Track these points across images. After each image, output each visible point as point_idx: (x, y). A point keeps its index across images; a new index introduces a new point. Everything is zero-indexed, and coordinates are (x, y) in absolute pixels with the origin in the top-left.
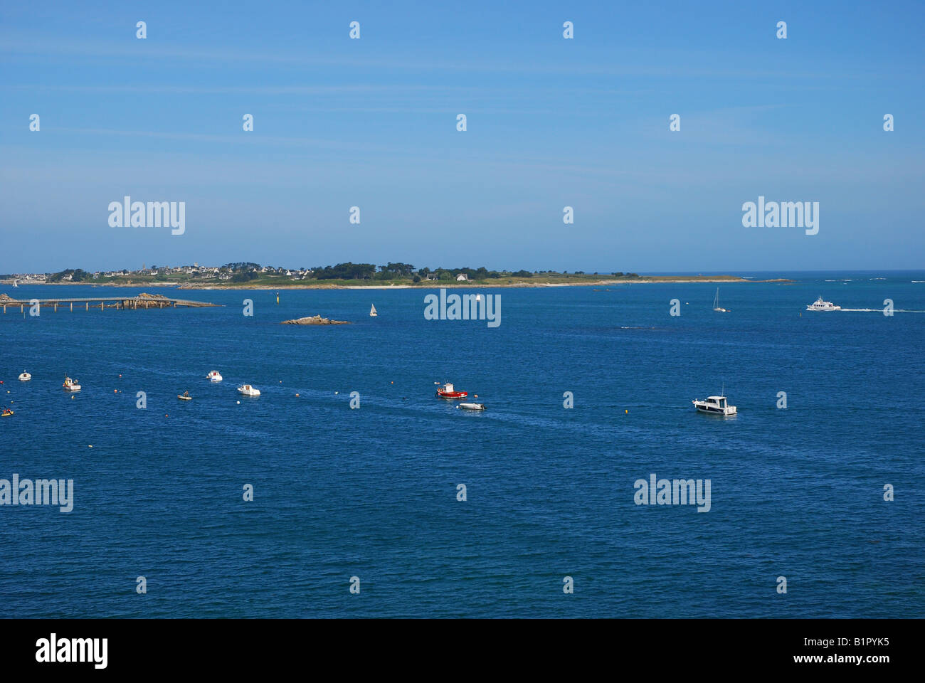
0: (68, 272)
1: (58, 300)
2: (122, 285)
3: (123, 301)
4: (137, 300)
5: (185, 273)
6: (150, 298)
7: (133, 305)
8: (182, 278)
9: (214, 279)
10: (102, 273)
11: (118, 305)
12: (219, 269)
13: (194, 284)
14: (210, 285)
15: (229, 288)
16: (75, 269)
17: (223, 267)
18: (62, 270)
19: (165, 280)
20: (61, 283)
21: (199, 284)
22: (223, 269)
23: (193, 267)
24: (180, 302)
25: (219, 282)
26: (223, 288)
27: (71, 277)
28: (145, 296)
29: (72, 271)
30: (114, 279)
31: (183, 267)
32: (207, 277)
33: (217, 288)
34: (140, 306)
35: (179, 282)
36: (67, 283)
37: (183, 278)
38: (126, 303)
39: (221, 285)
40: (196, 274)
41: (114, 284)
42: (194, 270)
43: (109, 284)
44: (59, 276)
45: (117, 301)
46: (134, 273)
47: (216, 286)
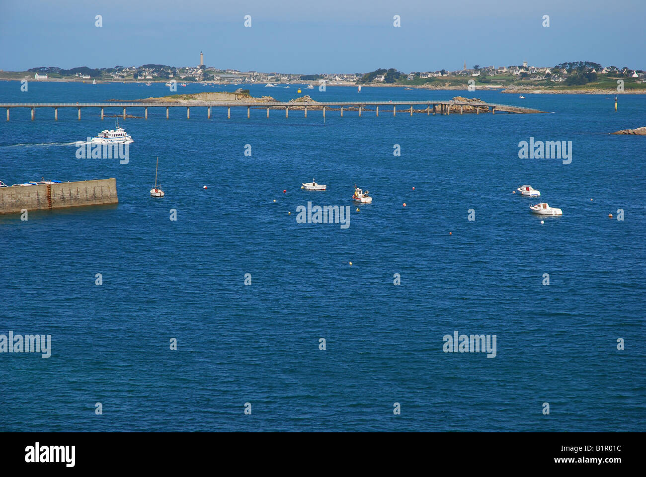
0: (380, 72)
1: (363, 103)
2: (438, 88)
3: (434, 105)
4: (451, 105)
5: (511, 75)
6: (465, 102)
7: (446, 111)
8: (508, 80)
9: (546, 81)
10: (418, 74)
11: (429, 110)
12: (552, 70)
13: (520, 87)
14: (539, 89)
15: (561, 92)
16: (388, 68)
17: (557, 67)
18: (374, 70)
19: (488, 82)
20: (372, 85)
21: (528, 88)
22: (556, 70)
23: (521, 67)
24: (500, 107)
25: (550, 85)
26: (554, 91)
27: (383, 78)
28: (461, 100)
29: (385, 71)
30: (430, 80)
31: (510, 67)
32: (536, 79)
33: (547, 91)
34: (454, 112)
35: (504, 84)
36: (379, 85)
37: (509, 80)
38: (438, 108)
39: (552, 88)
40: (524, 75)
41: (430, 86)
42: (522, 71)
43: (425, 86)
44: (370, 77)
45: (429, 105)
46: (454, 73)
47: (546, 89)
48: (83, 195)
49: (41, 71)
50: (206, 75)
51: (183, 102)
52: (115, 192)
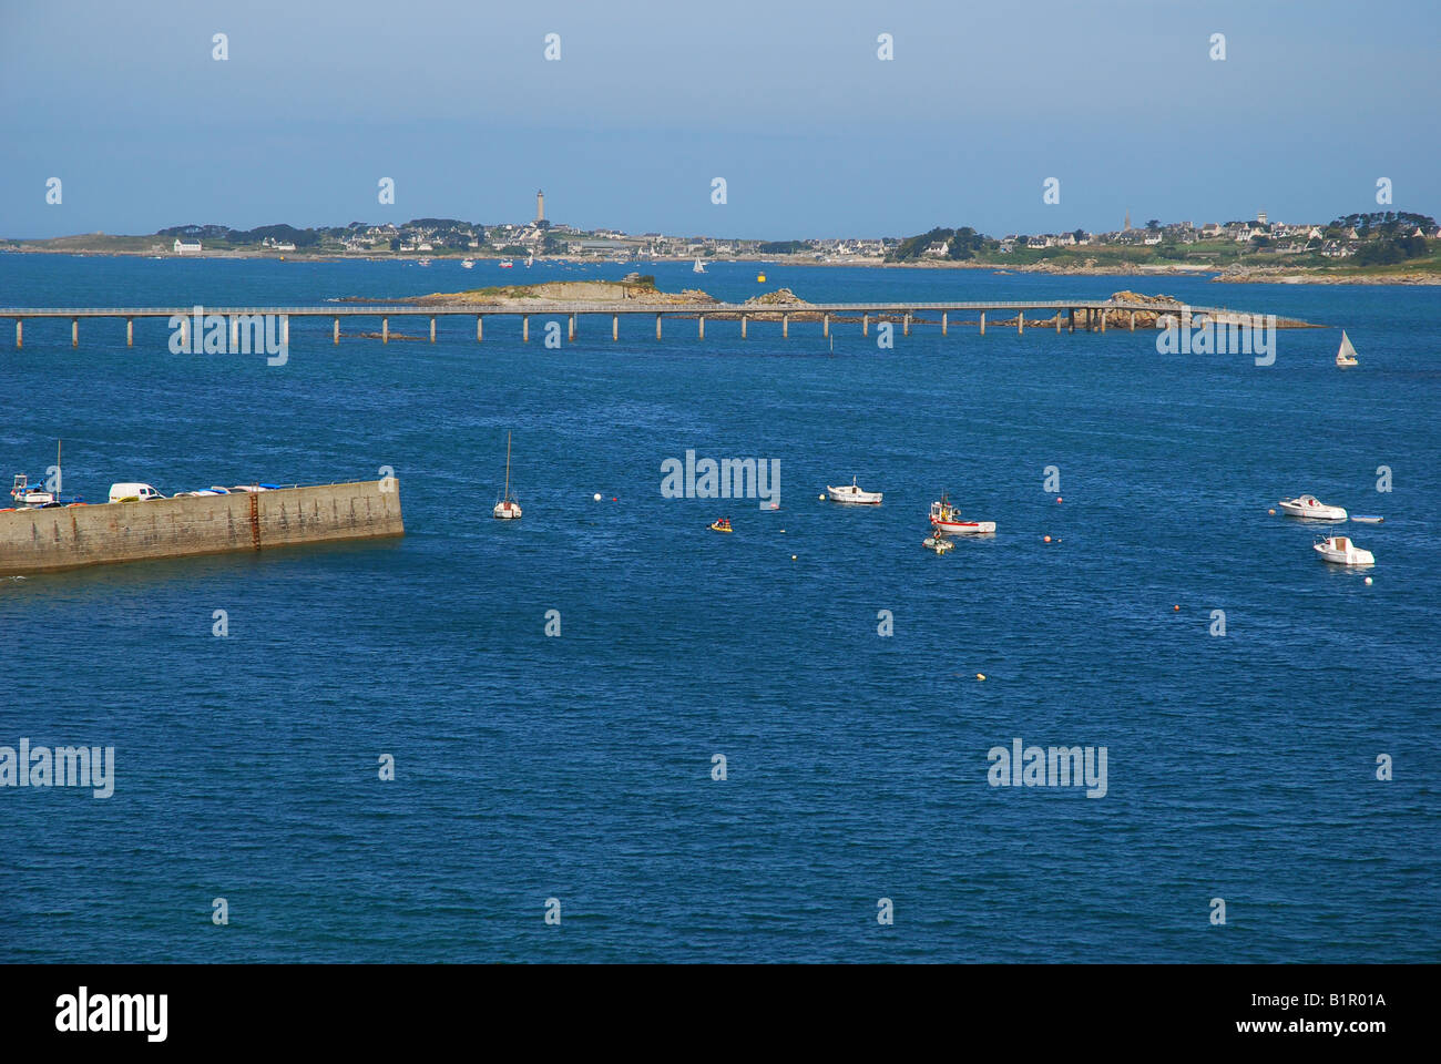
0: (938, 235)
1: (913, 306)
2: (1070, 271)
3: (1072, 310)
4: (1108, 309)
5: (1232, 241)
6: (1141, 304)
7: (1097, 322)
8: (1224, 253)
9: (1310, 257)
10: (1023, 240)
11: (1059, 320)
12: (1324, 230)
13: (1255, 269)
14: (1297, 273)
15: (1347, 279)
16: (955, 227)
17: (1335, 224)
18: (924, 231)
19: (1181, 258)
20: (920, 264)
21: (1270, 270)
22: (1333, 231)
23: (1253, 225)
25: (1323, 264)
26: (1331, 279)
27: (945, 248)
28: (1130, 298)
29: (949, 232)
30: (1050, 254)
31: (1228, 225)
32: (1290, 251)
33: (1317, 279)
34: (1117, 325)
35: (1217, 262)
36: (936, 264)
37: (1228, 254)
38: (1080, 317)
39: (1326, 272)
40: (1261, 242)
41: (1050, 267)
42: (1257, 232)
43: (1041, 266)
44: (916, 246)
45: (1059, 310)
46: (1103, 238)
47: (1314, 273)
48: (326, 516)
49: (186, 234)
50: (551, 243)
51: (509, 304)
52: (396, 509)
